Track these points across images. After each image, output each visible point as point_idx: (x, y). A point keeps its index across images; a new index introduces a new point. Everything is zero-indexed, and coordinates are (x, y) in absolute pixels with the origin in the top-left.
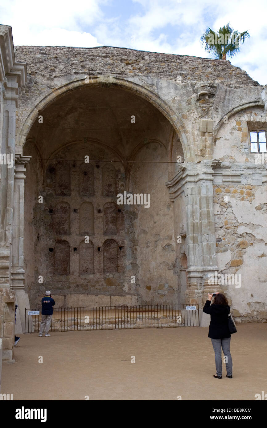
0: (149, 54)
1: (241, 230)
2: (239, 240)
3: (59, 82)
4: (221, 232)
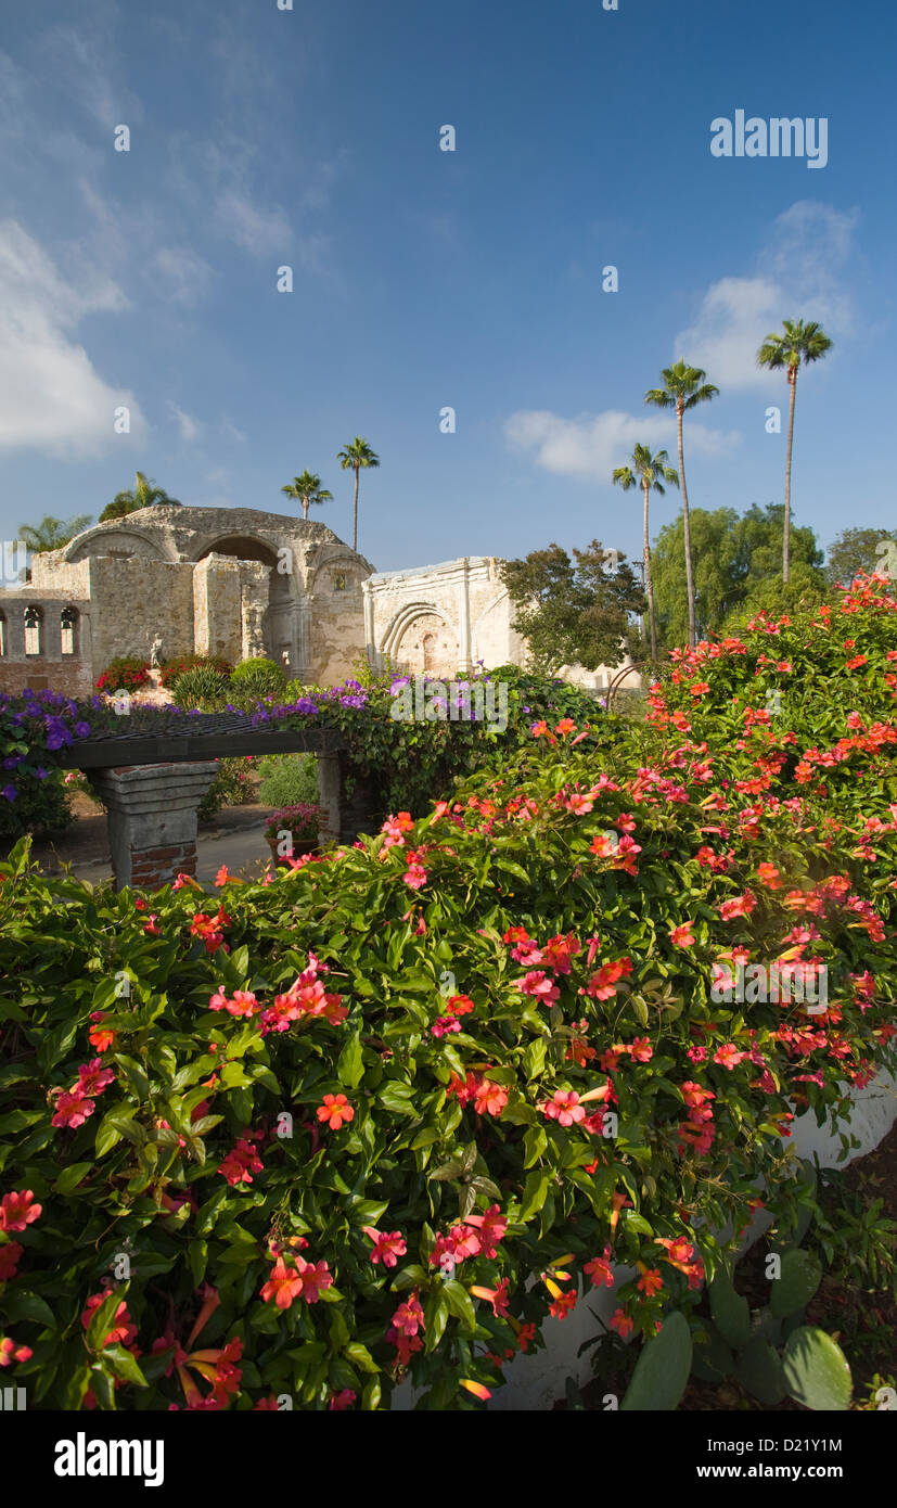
1: (328, 643)
2: (327, 650)
3: (214, 536)
4: (316, 645)
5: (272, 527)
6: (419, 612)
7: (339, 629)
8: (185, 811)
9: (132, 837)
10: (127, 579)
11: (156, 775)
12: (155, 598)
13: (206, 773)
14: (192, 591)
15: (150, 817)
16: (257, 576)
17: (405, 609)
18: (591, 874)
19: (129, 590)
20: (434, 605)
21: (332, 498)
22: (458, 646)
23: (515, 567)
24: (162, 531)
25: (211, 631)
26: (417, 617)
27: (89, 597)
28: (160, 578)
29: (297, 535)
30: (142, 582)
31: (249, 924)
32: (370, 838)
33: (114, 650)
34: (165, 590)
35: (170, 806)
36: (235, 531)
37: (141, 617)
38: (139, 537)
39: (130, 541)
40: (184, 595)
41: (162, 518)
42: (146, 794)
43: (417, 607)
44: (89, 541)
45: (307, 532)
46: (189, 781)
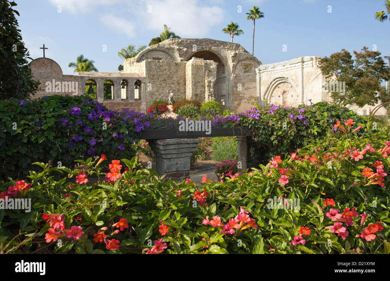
0: (218, 41)
1: (241, 95)
2: (240, 98)
4: (236, 96)
5: (218, 46)
6: (280, 81)
7: (245, 89)
8: (186, 158)
9: (165, 168)
10: (160, 69)
11: (175, 143)
12: (171, 76)
13: (194, 143)
14: (185, 73)
15: (172, 160)
16: (211, 67)
17: (274, 80)
18: (362, 187)
19: (161, 73)
20: (288, 78)
21: (243, 33)
22: (298, 96)
23: (325, 60)
24: (173, 49)
25: (193, 89)
26: (280, 84)
27: (145, 76)
28: (172, 68)
29: (228, 49)
30: (165, 70)
31: (215, 198)
32: (264, 166)
33: (154, 97)
34: (174, 73)
35: (179, 156)
36: (203, 48)
37: (165, 84)
38: (164, 51)
39: (161, 53)
40: (182, 75)
41: (173, 43)
42: (171, 150)
43: (280, 79)
44: (145, 53)
45: (233, 48)
46: (187, 146)
